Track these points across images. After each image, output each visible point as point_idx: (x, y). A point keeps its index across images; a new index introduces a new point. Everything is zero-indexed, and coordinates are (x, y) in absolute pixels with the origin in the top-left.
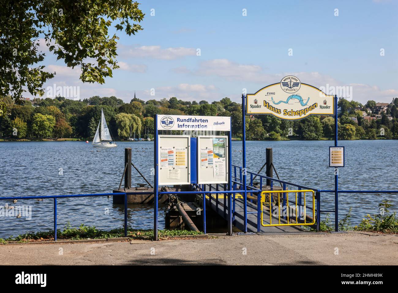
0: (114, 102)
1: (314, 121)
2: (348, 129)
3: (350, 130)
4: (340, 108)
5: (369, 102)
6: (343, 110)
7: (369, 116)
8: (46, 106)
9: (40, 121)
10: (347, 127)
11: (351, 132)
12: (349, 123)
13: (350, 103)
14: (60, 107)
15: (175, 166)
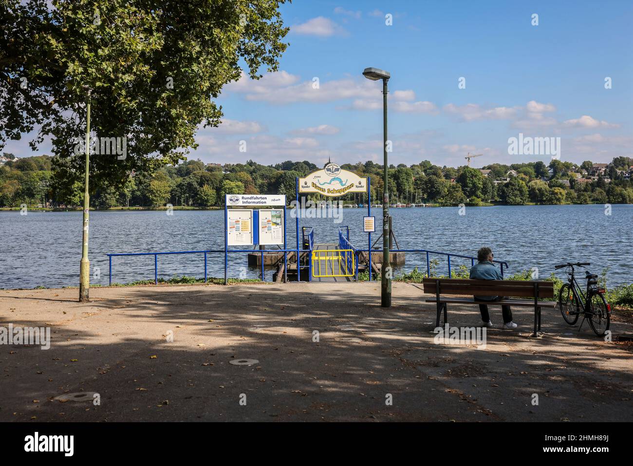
0: (306, 167)
1: (519, 185)
2: (557, 193)
3: (559, 194)
4: (552, 169)
5: (584, 163)
6: (555, 172)
7: (584, 179)
8: (236, 172)
9: (229, 188)
10: (556, 191)
11: (560, 196)
12: (559, 186)
13: (563, 165)
14: (251, 173)
15: (240, 232)
